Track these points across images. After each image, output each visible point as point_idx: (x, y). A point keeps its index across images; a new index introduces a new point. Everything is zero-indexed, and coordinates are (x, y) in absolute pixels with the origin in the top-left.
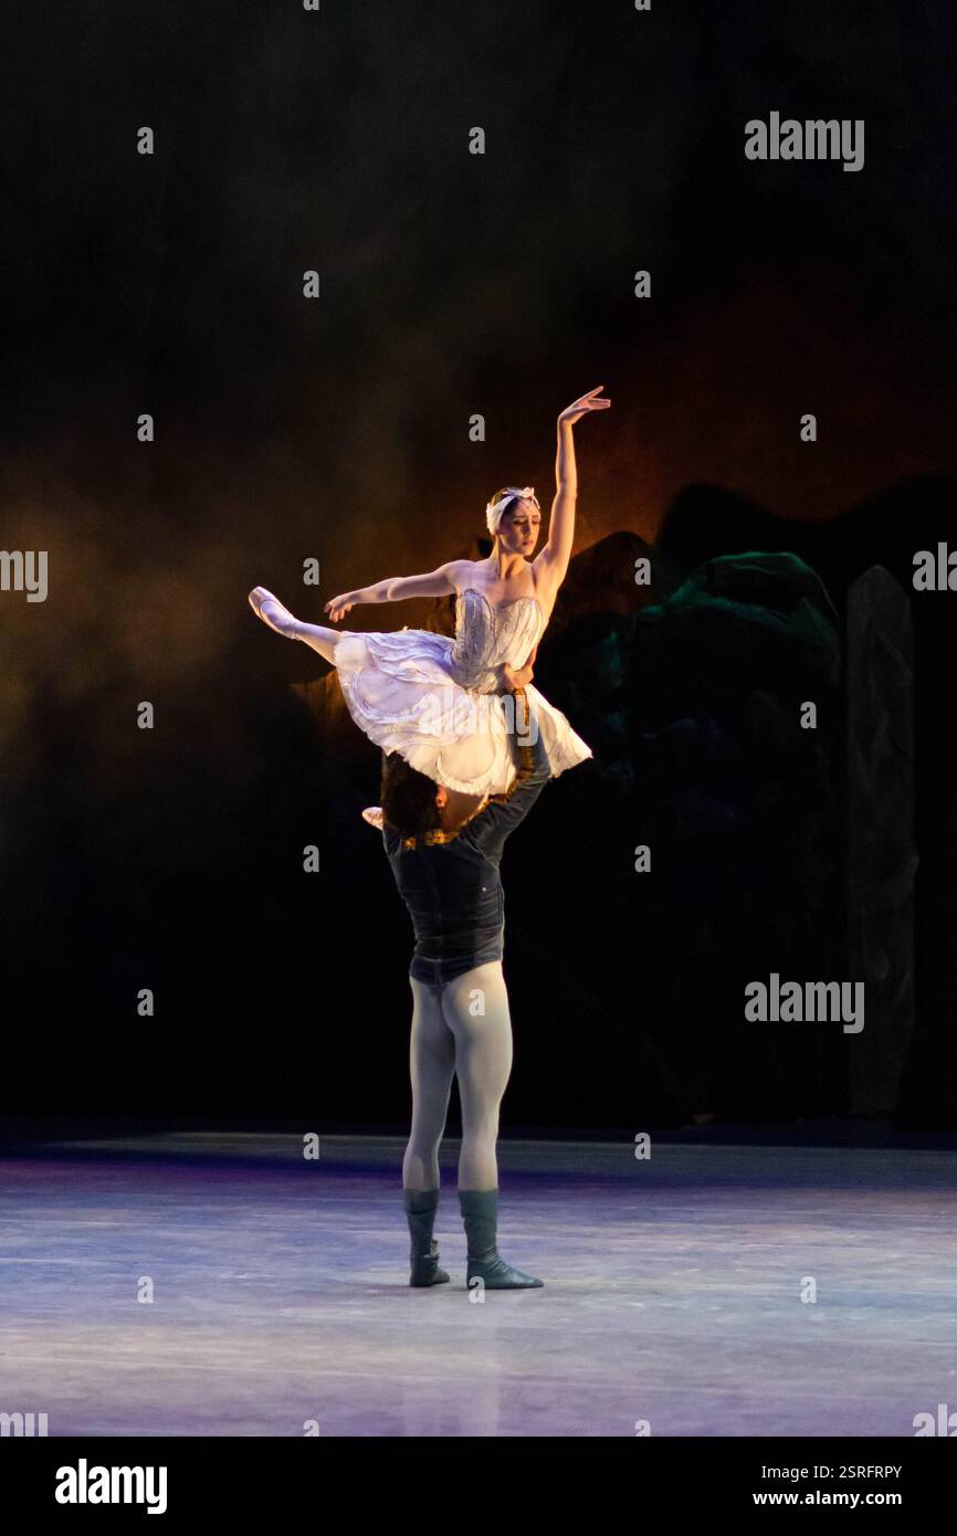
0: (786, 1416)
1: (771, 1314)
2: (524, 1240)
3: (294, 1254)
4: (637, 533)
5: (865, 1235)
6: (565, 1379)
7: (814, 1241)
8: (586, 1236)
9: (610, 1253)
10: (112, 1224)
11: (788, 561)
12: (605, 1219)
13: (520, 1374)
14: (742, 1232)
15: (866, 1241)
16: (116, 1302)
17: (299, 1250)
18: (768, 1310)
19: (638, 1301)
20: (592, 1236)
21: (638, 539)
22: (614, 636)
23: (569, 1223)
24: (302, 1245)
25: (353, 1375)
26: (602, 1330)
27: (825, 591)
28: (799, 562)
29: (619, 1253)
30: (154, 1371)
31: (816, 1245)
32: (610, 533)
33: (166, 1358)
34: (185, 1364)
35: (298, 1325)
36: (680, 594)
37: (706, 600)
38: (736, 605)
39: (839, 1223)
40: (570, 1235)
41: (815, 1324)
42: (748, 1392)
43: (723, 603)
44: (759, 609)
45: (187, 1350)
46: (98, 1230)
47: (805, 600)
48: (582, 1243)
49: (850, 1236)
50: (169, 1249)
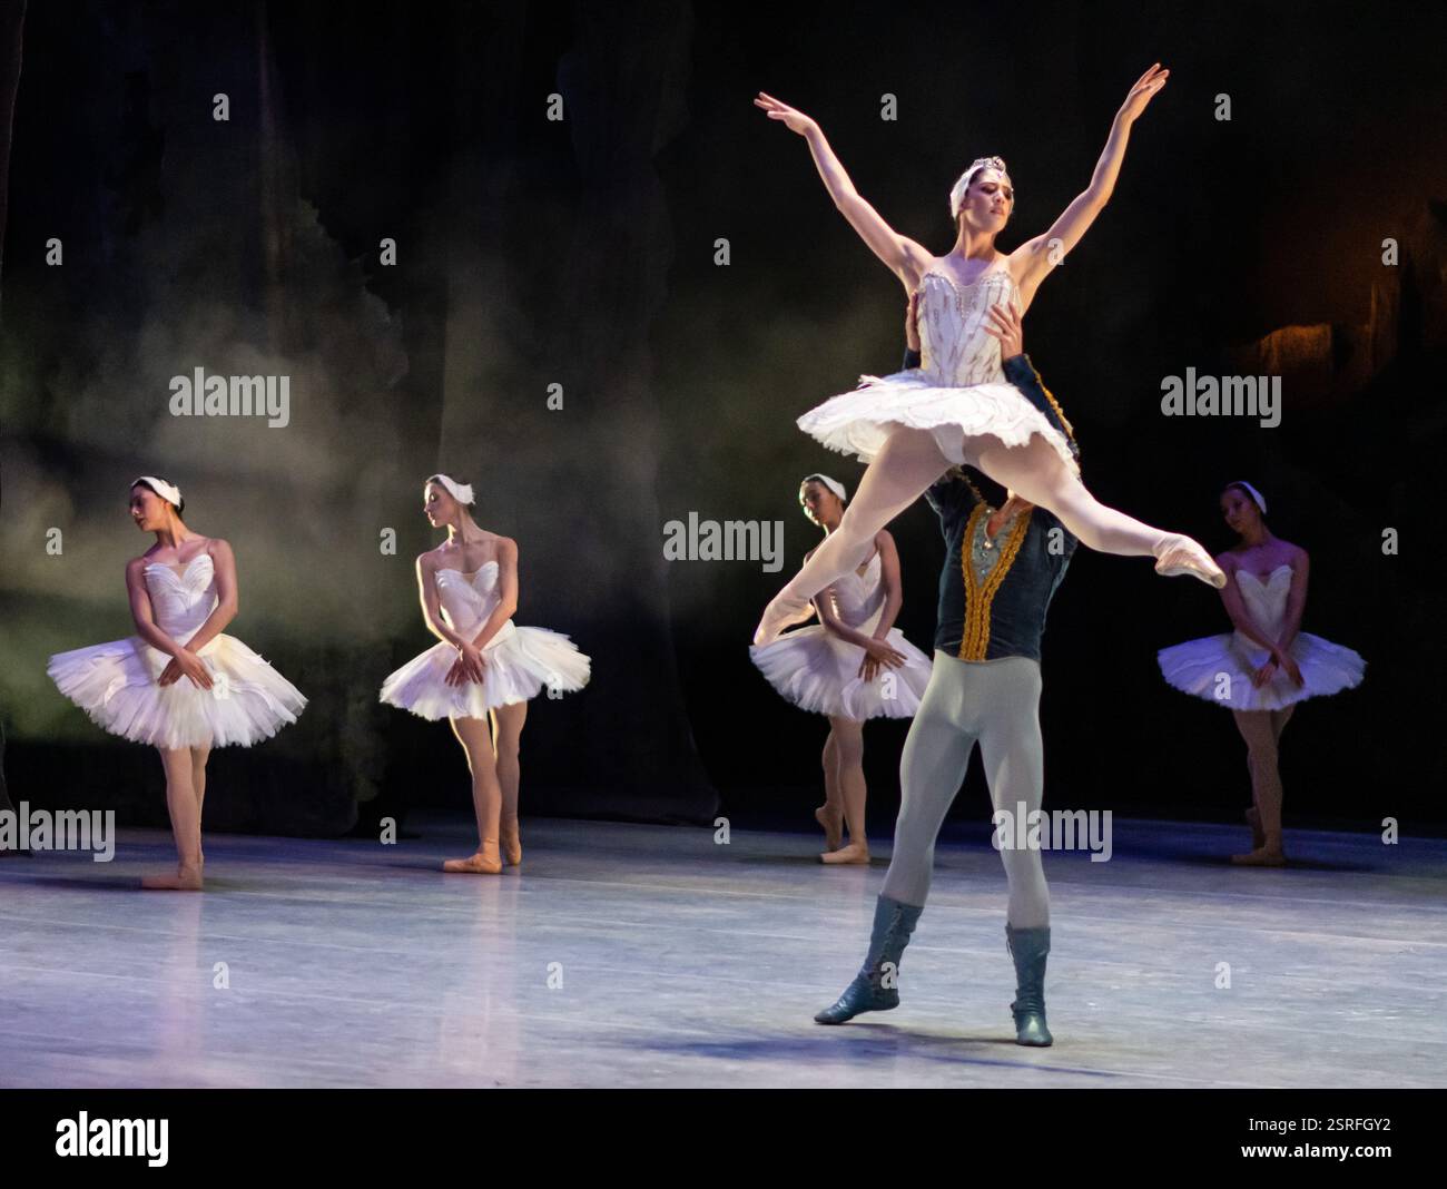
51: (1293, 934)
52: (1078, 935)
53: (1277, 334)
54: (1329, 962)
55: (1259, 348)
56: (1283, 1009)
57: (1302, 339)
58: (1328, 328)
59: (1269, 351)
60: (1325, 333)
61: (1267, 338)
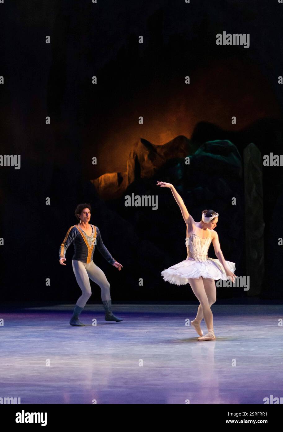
0: (235, 376)
1: (229, 349)
2: (160, 331)
3: (95, 336)
4: (185, 136)
5: (254, 328)
6: (173, 367)
7: (240, 329)
8: (176, 330)
9: (183, 334)
10: (44, 329)
11: (227, 143)
12: (181, 325)
13: (161, 366)
14: (220, 327)
15: (254, 329)
16: (46, 350)
17: (96, 335)
18: (228, 348)
19: (192, 346)
20: (178, 329)
21: (185, 138)
22: (179, 165)
23: (172, 326)
24: (98, 334)
25: (114, 367)
26: (183, 354)
27: (237, 150)
28: (230, 143)
29: (185, 334)
30: (58, 367)
31: (240, 330)
32: (177, 136)
33: (61, 364)
34: (67, 365)
35: (98, 355)
36: (197, 152)
37: (204, 154)
38: (213, 155)
39: (247, 324)
40: (171, 329)
41: (242, 351)
42: (225, 369)
43: (209, 154)
44: (219, 156)
45: (67, 362)
46: (40, 331)
47: (232, 153)
48: (175, 331)
49: (250, 328)
50: (60, 335)
51: (118, 330)
52: (61, 333)
53: (103, 176)
54: (128, 336)
55: (99, 180)
56: (117, 348)
57: (110, 177)
58: (116, 174)
59: (101, 181)
60: (116, 175)
61: (100, 177)
